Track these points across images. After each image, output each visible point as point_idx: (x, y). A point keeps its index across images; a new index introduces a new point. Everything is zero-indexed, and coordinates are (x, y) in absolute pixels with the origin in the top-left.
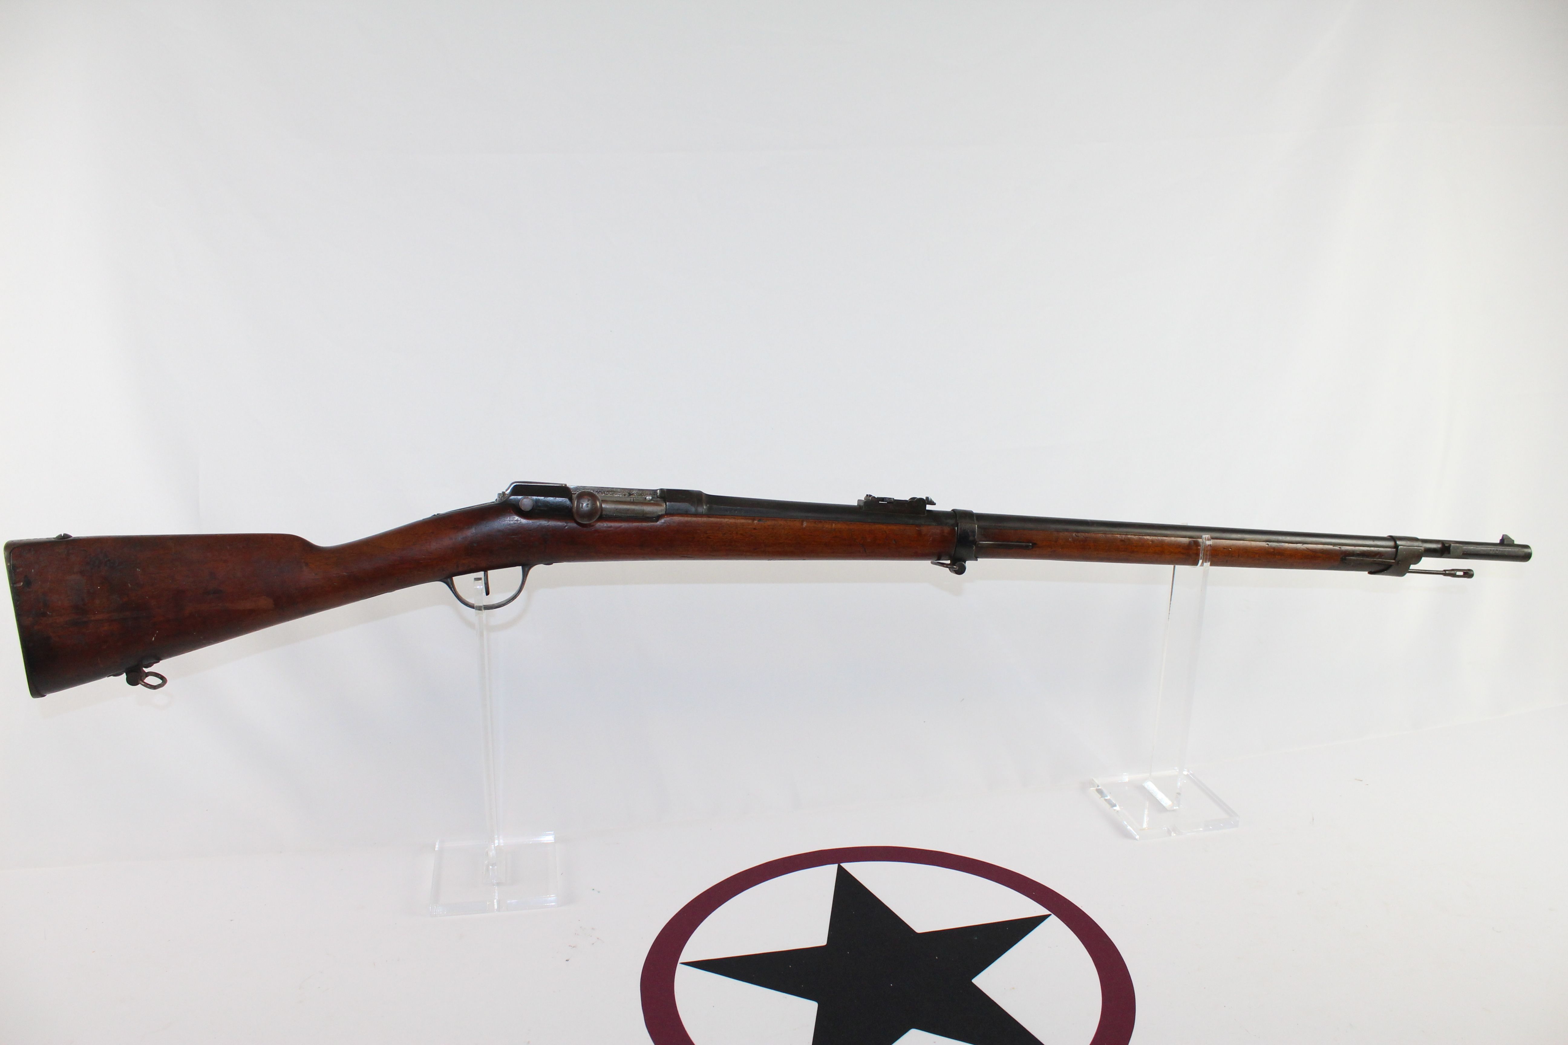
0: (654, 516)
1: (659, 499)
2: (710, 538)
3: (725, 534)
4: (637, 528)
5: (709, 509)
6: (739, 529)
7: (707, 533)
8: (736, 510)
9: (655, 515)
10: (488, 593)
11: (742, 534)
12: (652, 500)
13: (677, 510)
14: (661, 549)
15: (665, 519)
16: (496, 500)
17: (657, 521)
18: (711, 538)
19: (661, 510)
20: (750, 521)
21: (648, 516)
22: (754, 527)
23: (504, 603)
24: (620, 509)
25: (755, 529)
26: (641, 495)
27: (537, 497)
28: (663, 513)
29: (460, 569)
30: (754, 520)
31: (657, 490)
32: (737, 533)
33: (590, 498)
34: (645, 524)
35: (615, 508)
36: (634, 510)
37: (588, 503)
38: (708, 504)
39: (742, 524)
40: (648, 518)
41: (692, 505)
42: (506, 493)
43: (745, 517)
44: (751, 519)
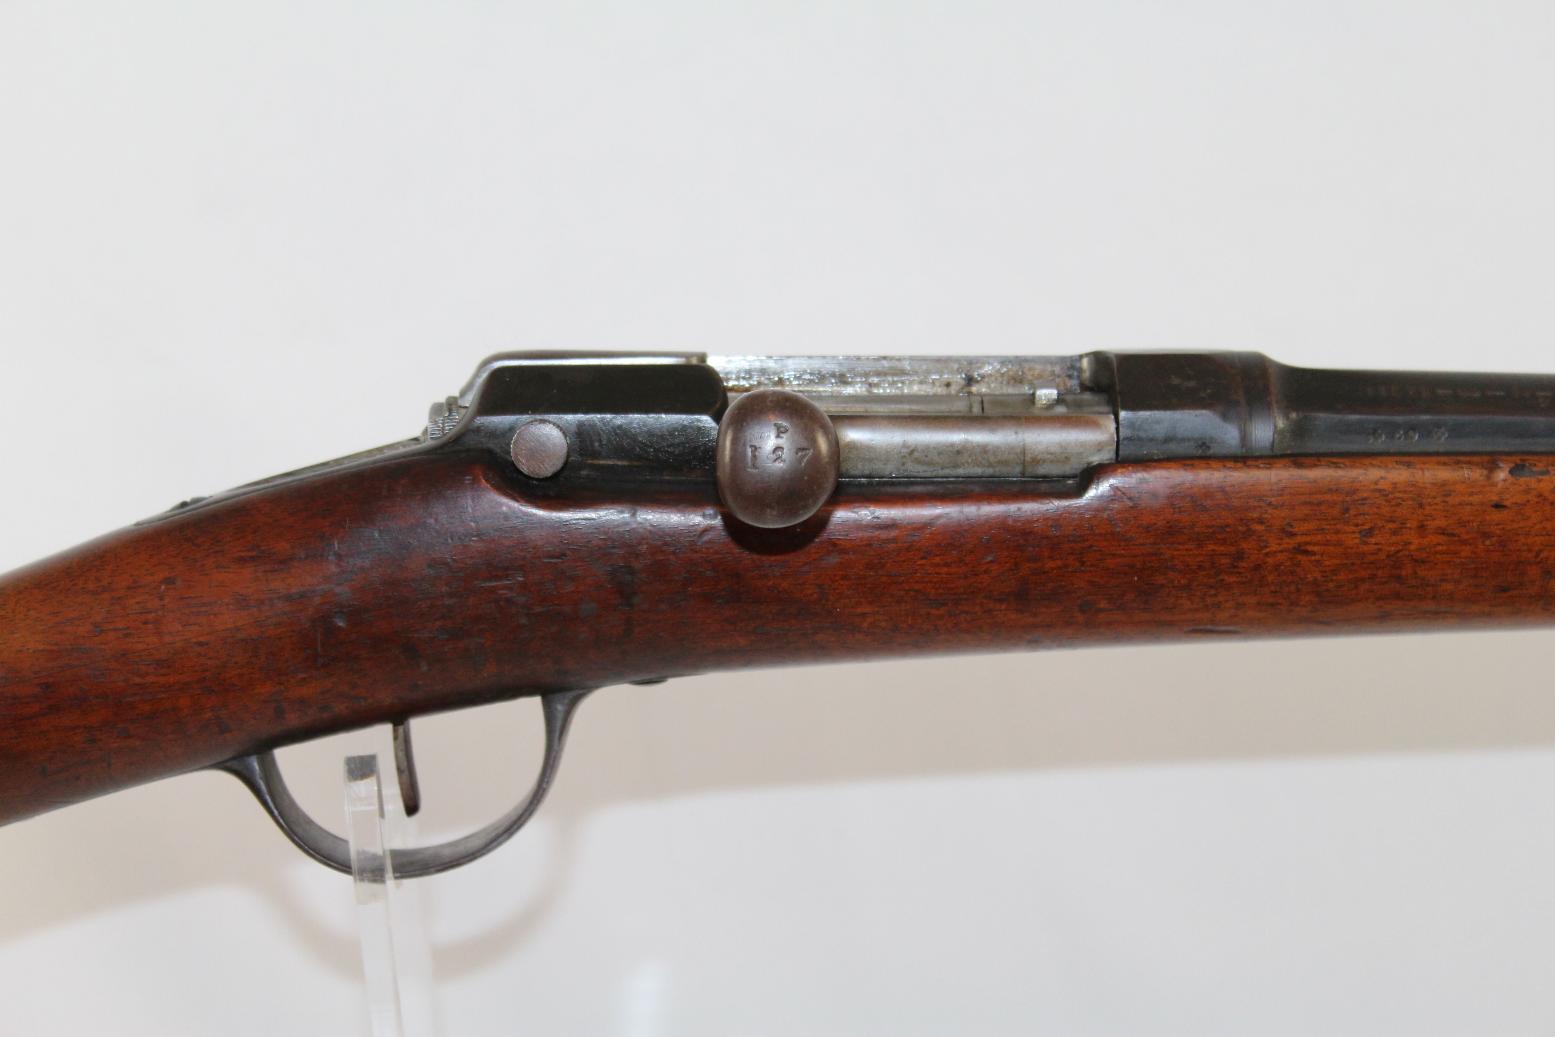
0: (1067, 469)
1: (1087, 396)
2: (1307, 553)
3: (1370, 532)
4: (1003, 525)
5: (1299, 431)
6: (1428, 510)
7: (1293, 535)
8: (1413, 428)
9: (1074, 466)
10: (412, 807)
11: (1442, 531)
12: (1060, 401)
13: (1168, 440)
14: (1103, 604)
15: (1112, 481)
16: (425, 432)
17: (1080, 490)
18: (1314, 553)
19: (1099, 447)
20: (1476, 474)
21: (1042, 470)
22: (1495, 498)
23: (477, 843)
24: (927, 449)
25: (1498, 506)
26: (1018, 380)
27: (581, 417)
28: (1106, 456)
29: (293, 720)
30: (1492, 467)
31: (1081, 357)
32: (1422, 527)
33: (785, 424)
34: (1029, 508)
35: (905, 445)
36: (984, 449)
37: (781, 442)
38: (1295, 409)
39: (1445, 489)
40: (1046, 478)
41: (1225, 417)
42: (461, 403)
43: (1454, 458)
44: (1481, 465)
